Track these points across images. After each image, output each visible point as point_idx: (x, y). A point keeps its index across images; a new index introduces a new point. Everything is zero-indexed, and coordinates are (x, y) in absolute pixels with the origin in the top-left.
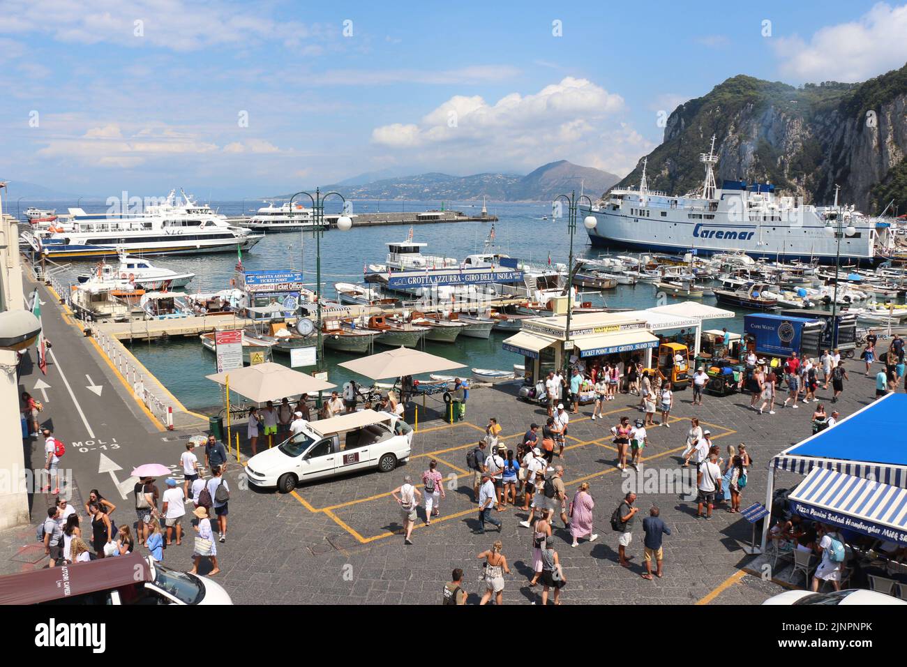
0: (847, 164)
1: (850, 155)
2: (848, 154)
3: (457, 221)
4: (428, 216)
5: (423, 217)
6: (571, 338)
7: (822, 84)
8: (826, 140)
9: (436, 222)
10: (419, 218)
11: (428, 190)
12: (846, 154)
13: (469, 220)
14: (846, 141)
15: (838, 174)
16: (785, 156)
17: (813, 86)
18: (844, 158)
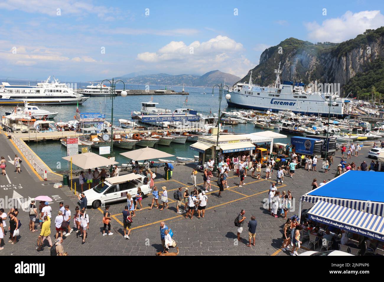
0: (334, 76)
2: (334, 72)
3: (172, 94)
4: (160, 92)
5: (157, 92)
6: (219, 145)
7: (324, 43)
8: (325, 65)
9: (163, 94)
11: (159, 81)
13: (176, 94)
14: (333, 66)
15: (330, 80)
16: (309, 72)
17: (321, 43)
18: (332, 73)
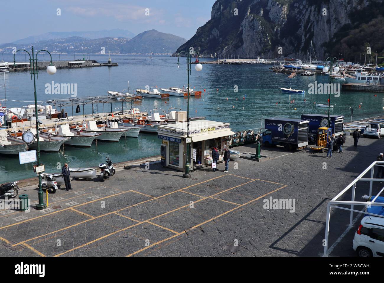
0: (312, 31)
1: (314, 26)
2: (313, 25)
3: (94, 66)
4: (76, 63)
5: (73, 64)
9: (80, 67)
10: (69, 64)
11: (72, 47)
12: (311, 25)
13: (100, 66)
14: (311, 18)
15: (308, 36)
16: (278, 27)
18: (310, 27)
